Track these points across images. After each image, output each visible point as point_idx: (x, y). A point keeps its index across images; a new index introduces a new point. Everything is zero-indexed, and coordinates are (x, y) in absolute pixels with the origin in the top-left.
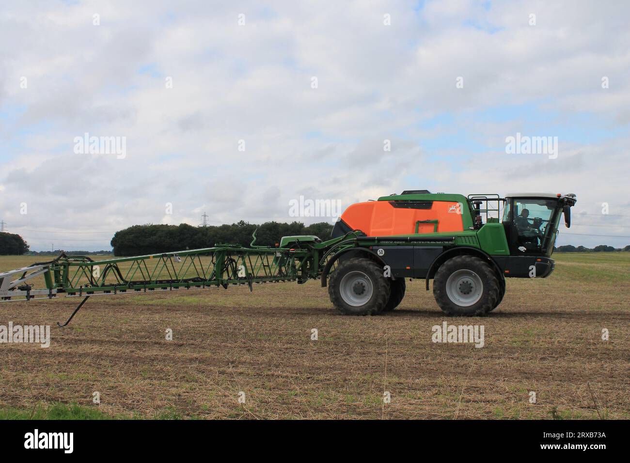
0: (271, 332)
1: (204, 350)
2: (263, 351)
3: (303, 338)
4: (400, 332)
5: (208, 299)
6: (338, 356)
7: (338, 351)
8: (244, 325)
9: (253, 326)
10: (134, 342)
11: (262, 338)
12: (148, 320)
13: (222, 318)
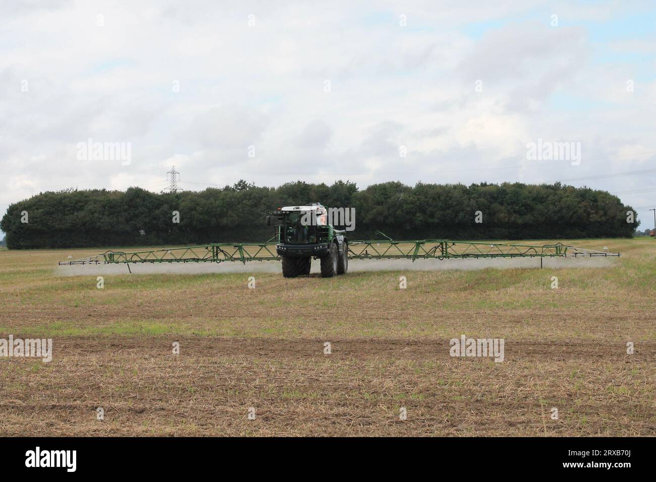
0: (307, 384)
1: (184, 420)
2: (293, 419)
3: (367, 396)
4: (547, 383)
5: (186, 325)
6: (433, 428)
7: (432, 420)
8: (255, 372)
9: (271, 373)
10: (54, 407)
11: (291, 395)
12: (77, 365)
13: (214, 359)
